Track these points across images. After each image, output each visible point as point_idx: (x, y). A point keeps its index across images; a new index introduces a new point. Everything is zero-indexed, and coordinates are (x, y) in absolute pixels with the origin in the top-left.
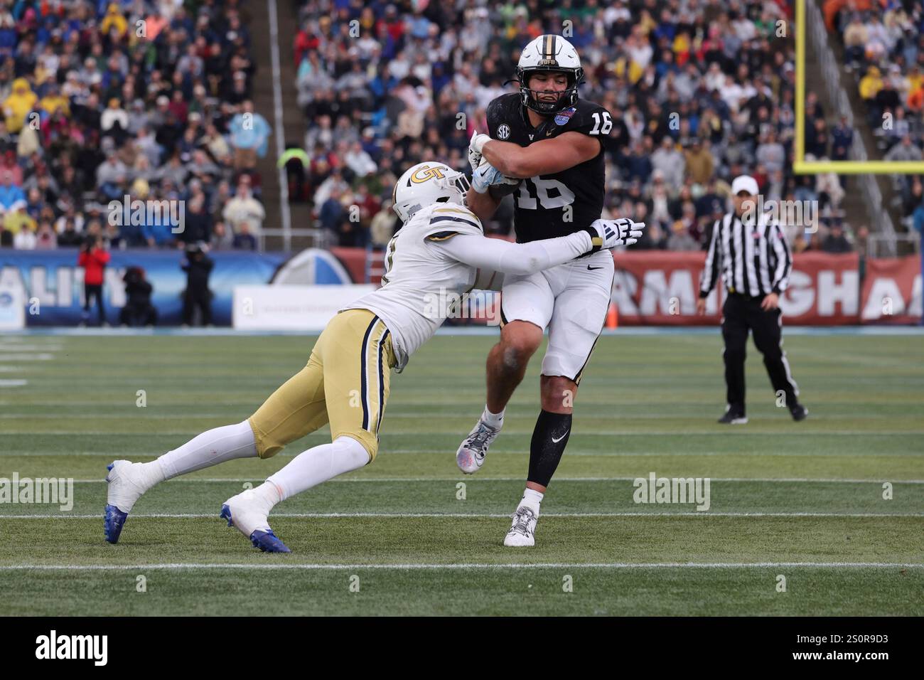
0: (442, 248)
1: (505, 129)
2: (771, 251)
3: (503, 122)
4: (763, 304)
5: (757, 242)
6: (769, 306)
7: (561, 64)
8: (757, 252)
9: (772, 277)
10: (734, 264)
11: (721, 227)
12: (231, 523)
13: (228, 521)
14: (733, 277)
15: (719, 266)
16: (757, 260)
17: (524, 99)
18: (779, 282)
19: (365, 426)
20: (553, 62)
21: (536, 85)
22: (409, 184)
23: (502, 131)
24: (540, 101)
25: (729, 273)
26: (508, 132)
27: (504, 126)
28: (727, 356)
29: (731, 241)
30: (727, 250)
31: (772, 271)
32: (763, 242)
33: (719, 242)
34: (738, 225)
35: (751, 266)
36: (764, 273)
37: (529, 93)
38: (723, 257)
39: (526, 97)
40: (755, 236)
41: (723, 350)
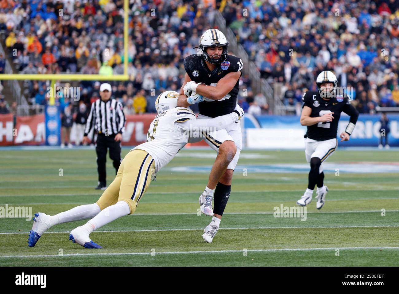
0: (180, 125)
1: (196, 72)
2: (117, 115)
3: (195, 69)
4: (115, 138)
5: (112, 112)
6: (118, 139)
7: (221, 43)
8: (112, 116)
9: (117, 127)
10: (101, 121)
11: (95, 105)
12: (75, 241)
13: (73, 241)
14: (101, 127)
15: (93, 122)
16: (111, 119)
17: (205, 58)
18: (121, 129)
19: (132, 198)
20: (218, 43)
21: (210, 52)
22: (166, 97)
23: (195, 73)
24: (213, 58)
25: (99, 125)
26: (198, 73)
27: (196, 71)
28: (99, 161)
29: (100, 111)
30: (98, 115)
31: (117, 124)
32: (114, 111)
33: (94, 112)
34: (103, 104)
35: (109, 122)
36: (114, 124)
37: (208, 56)
38: (96, 118)
39: (206, 57)
40: (111, 109)
41: (97, 158)
